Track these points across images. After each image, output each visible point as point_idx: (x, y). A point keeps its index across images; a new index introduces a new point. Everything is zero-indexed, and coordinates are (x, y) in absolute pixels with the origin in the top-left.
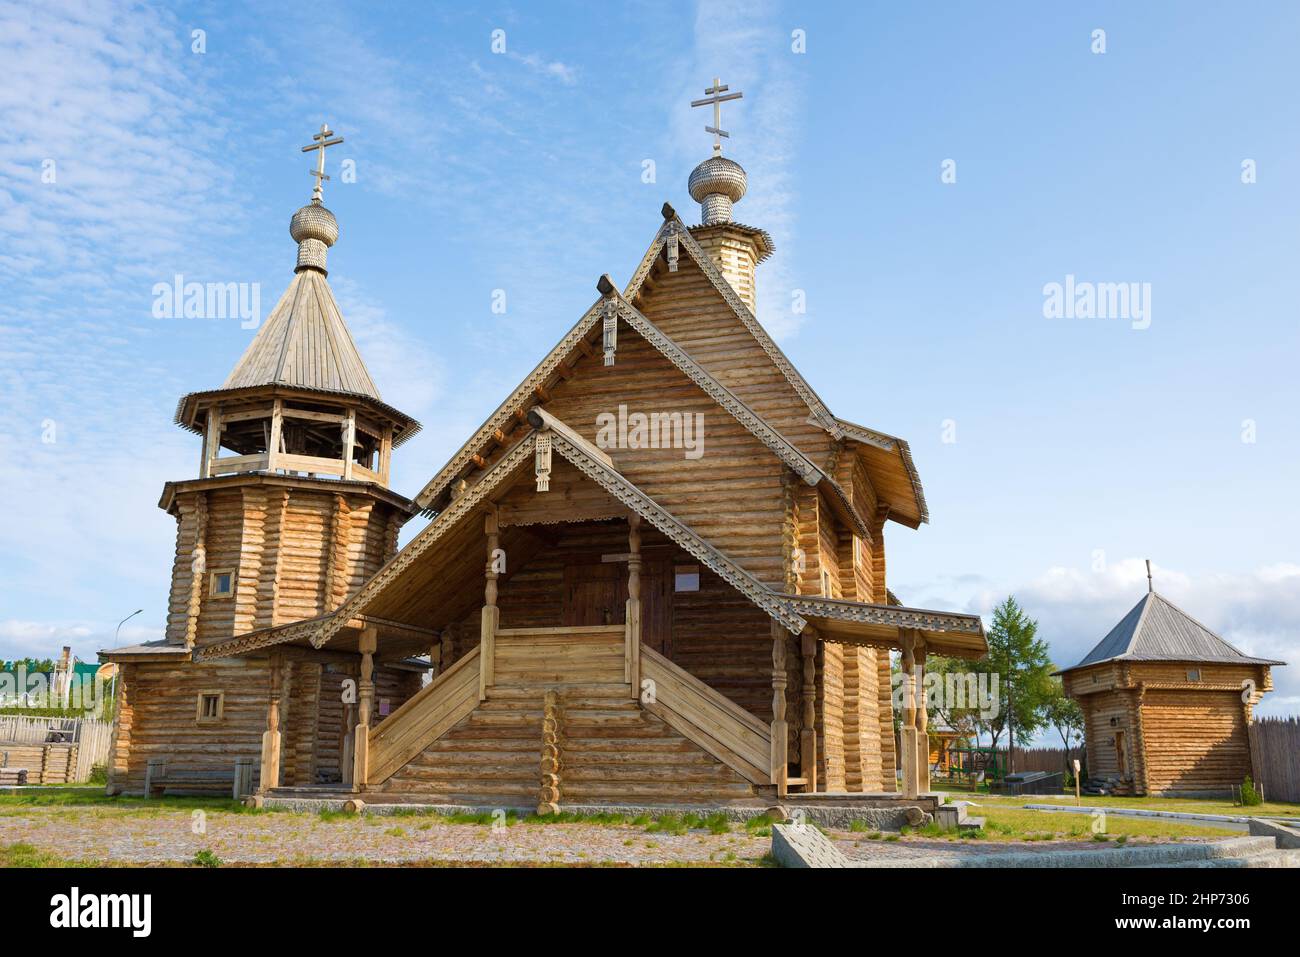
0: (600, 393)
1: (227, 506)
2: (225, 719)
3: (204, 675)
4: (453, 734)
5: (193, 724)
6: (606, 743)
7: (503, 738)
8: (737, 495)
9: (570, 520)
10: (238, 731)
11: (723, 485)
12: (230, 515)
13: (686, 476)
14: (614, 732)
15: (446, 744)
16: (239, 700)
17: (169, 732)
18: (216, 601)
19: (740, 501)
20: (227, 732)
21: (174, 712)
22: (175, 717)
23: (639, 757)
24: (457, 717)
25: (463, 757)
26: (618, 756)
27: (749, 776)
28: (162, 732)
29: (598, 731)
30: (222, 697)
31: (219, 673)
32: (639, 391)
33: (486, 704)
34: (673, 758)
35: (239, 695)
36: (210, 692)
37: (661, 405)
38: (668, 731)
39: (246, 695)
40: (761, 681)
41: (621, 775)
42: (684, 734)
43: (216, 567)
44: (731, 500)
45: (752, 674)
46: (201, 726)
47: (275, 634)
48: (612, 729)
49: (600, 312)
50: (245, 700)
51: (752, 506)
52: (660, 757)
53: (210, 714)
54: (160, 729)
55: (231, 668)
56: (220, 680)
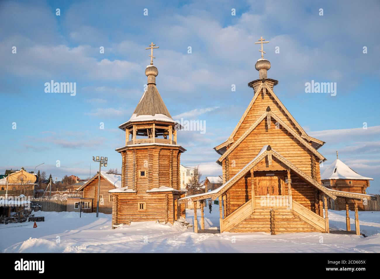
0: (263, 133)
1: (142, 152)
2: (146, 210)
3: (139, 198)
4: (245, 220)
5: (137, 211)
6: (285, 223)
7: (260, 221)
8: (300, 161)
9: (272, 170)
10: (151, 213)
11: (296, 158)
12: (143, 155)
13: (287, 155)
14: (288, 220)
15: (244, 223)
16: (150, 205)
17: (130, 213)
18: (141, 178)
19: (301, 162)
20: (148, 213)
21: (131, 208)
22: (131, 209)
23: (294, 226)
24: (247, 216)
25: (249, 226)
26: (289, 226)
27: (321, 230)
28: (128, 213)
29: (283, 220)
30: (145, 204)
31: (144, 198)
32: (273, 134)
33: (254, 213)
34: (302, 226)
35: (150, 203)
36: (141, 202)
37: (279, 137)
38: (300, 220)
39: (152, 203)
40: (308, 205)
41: (289, 230)
42: (304, 220)
43: (140, 169)
44: (298, 162)
45: (305, 203)
46: (140, 212)
47: (201, 197)
48: (287, 219)
49: (266, 115)
50: (152, 205)
51: (304, 163)
52: (299, 226)
53: (142, 208)
54: (127, 212)
55: (147, 196)
56: (144, 200)
